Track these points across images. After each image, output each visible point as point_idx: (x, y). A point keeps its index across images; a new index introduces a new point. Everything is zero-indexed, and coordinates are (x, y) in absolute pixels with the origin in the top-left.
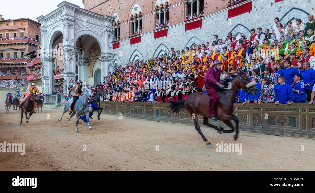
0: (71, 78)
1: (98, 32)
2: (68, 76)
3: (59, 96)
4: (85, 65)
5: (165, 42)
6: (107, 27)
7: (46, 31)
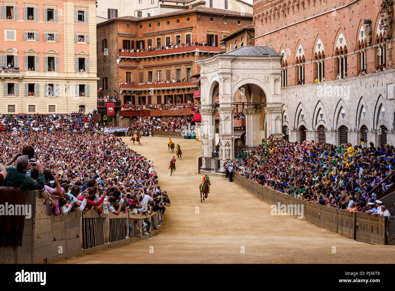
0: (227, 141)
1: (262, 77)
2: (223, 139)
4: (254, 113)
6: (273, 69)
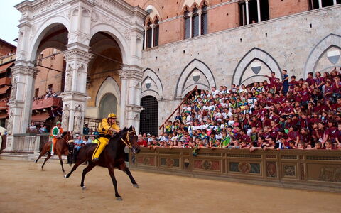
0: (78, 103)
1: (123, 30)
2: (73, 100)
3: (42, 137)
5: (264, 45)
6: (137, 24)
7: (30, 26)
